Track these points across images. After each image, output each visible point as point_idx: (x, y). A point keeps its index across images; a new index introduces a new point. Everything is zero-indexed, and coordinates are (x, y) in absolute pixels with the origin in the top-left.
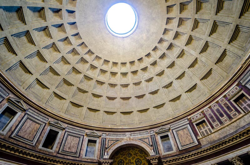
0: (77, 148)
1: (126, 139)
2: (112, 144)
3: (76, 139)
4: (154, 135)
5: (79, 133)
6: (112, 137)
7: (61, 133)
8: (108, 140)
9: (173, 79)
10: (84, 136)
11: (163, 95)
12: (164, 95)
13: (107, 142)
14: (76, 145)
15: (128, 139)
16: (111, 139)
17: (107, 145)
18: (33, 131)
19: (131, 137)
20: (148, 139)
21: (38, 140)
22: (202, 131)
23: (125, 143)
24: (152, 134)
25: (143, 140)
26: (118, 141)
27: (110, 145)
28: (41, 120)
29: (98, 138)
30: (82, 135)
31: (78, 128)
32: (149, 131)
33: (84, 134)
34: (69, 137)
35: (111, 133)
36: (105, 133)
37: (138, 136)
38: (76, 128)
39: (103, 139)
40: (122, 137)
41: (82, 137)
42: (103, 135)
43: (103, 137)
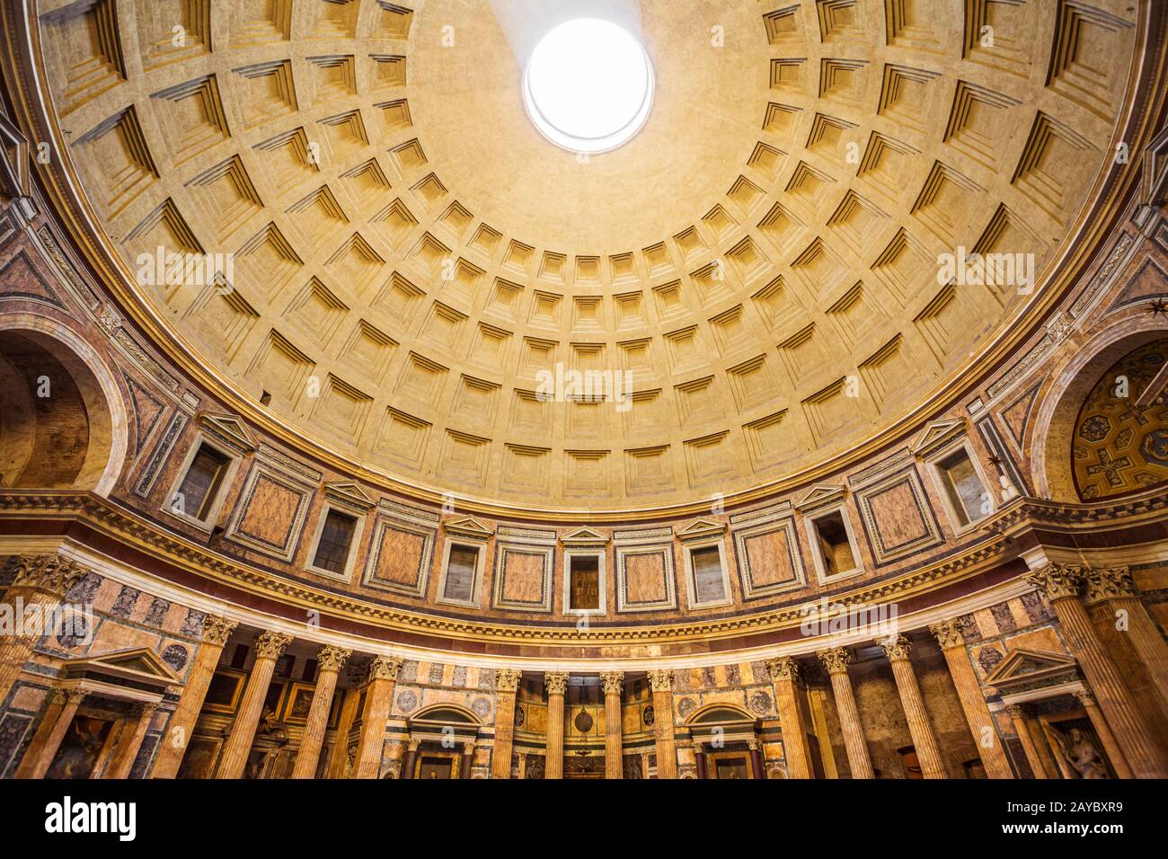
0: (919, 518)
1: (1061, 353)
2: (1025, 419)
3: (900, 494)
5: (897, 468)
6: (1008, 391)
7: (846, 509)
8: (1003, 414)
10: (913, 464)
13: (1003, 426)
14: (912, 511)
15: (1072, 344)
16: (1009, 403)
17: (1009, 433)
18: (779, 554)
19: (1077, 325)
21: (804, 567)
23: (1071, 376)
26: (1035, 388)
27: (1019, 430)
28: (775, 517)
29: (963, 437)
30: (906, 468)
31: (882, 456)
33: (913, 460)
34: (876, 501)
35: (992, 379)
36: (971, 396)
37: (1100, 293)
38: (874, 460)
39: (981, 426)
40: (1042, 360)
41: (912, 472)
42: (973, 409)
43: (975, 418)
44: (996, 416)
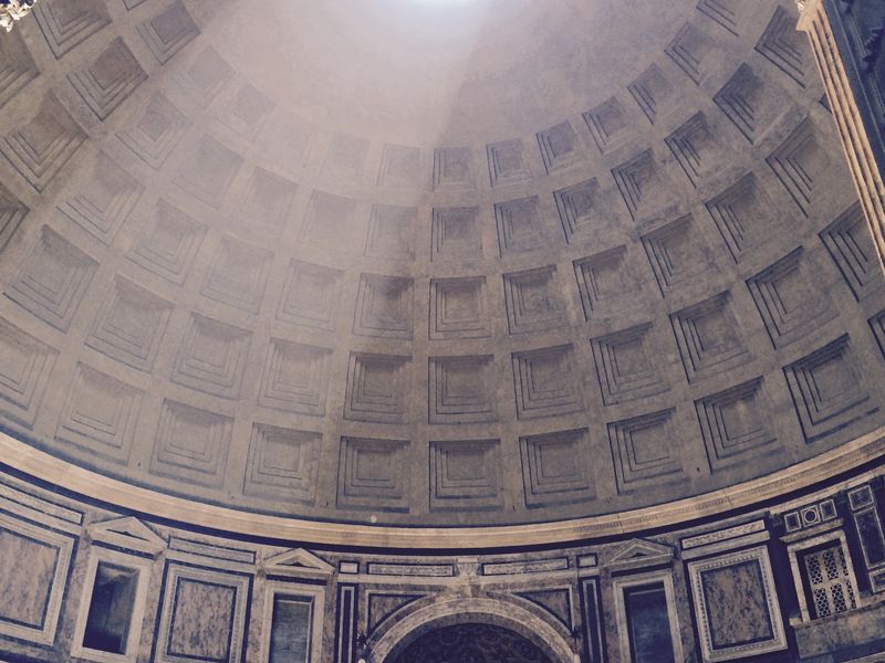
0: (226, 638)
1: (455, 590)
2: (388, 616)
3: (219, 597)
4: (597, 578)
6: (389, 580)
7: (146, 574)
8: (371, 595)
9: (732, 276)
10: (251, 577)
11: (671, 358)
12: (676, 361)
13: (364, 606)
14: (223, 626)
15: (468, 591)
16: (383, 592)
17: (366, 616)
18: (35, 580)
19: (484, 581)
20: (563, 594)
21: (61, 617)
22: (819, 586)
23: (449, 612)
24: (584, 573)
25: (538, 599)
26: (415, 597)
27: (377, 620)
28: (56, 523)
29: (321, 588)
30: (241, 574)
32: (572, 552)
33: (254, 571)
34: (187, 586)
35: (382, 557)
36: (353, 557)
37: (518, 576)
38: (210, 538)
39: (343, 588)
40: (436, 581)
41: (246, 581)
42: (344, 567)
43: (342, 578)
44: (364, 592)
